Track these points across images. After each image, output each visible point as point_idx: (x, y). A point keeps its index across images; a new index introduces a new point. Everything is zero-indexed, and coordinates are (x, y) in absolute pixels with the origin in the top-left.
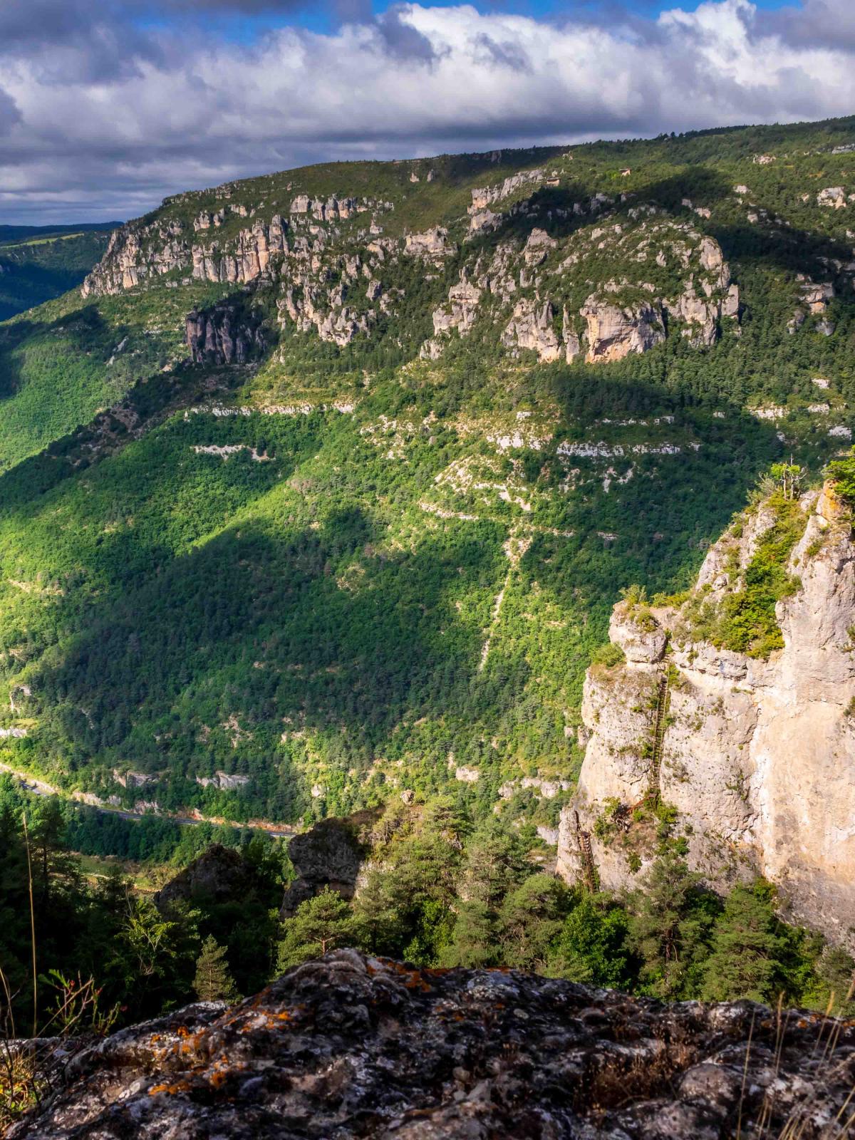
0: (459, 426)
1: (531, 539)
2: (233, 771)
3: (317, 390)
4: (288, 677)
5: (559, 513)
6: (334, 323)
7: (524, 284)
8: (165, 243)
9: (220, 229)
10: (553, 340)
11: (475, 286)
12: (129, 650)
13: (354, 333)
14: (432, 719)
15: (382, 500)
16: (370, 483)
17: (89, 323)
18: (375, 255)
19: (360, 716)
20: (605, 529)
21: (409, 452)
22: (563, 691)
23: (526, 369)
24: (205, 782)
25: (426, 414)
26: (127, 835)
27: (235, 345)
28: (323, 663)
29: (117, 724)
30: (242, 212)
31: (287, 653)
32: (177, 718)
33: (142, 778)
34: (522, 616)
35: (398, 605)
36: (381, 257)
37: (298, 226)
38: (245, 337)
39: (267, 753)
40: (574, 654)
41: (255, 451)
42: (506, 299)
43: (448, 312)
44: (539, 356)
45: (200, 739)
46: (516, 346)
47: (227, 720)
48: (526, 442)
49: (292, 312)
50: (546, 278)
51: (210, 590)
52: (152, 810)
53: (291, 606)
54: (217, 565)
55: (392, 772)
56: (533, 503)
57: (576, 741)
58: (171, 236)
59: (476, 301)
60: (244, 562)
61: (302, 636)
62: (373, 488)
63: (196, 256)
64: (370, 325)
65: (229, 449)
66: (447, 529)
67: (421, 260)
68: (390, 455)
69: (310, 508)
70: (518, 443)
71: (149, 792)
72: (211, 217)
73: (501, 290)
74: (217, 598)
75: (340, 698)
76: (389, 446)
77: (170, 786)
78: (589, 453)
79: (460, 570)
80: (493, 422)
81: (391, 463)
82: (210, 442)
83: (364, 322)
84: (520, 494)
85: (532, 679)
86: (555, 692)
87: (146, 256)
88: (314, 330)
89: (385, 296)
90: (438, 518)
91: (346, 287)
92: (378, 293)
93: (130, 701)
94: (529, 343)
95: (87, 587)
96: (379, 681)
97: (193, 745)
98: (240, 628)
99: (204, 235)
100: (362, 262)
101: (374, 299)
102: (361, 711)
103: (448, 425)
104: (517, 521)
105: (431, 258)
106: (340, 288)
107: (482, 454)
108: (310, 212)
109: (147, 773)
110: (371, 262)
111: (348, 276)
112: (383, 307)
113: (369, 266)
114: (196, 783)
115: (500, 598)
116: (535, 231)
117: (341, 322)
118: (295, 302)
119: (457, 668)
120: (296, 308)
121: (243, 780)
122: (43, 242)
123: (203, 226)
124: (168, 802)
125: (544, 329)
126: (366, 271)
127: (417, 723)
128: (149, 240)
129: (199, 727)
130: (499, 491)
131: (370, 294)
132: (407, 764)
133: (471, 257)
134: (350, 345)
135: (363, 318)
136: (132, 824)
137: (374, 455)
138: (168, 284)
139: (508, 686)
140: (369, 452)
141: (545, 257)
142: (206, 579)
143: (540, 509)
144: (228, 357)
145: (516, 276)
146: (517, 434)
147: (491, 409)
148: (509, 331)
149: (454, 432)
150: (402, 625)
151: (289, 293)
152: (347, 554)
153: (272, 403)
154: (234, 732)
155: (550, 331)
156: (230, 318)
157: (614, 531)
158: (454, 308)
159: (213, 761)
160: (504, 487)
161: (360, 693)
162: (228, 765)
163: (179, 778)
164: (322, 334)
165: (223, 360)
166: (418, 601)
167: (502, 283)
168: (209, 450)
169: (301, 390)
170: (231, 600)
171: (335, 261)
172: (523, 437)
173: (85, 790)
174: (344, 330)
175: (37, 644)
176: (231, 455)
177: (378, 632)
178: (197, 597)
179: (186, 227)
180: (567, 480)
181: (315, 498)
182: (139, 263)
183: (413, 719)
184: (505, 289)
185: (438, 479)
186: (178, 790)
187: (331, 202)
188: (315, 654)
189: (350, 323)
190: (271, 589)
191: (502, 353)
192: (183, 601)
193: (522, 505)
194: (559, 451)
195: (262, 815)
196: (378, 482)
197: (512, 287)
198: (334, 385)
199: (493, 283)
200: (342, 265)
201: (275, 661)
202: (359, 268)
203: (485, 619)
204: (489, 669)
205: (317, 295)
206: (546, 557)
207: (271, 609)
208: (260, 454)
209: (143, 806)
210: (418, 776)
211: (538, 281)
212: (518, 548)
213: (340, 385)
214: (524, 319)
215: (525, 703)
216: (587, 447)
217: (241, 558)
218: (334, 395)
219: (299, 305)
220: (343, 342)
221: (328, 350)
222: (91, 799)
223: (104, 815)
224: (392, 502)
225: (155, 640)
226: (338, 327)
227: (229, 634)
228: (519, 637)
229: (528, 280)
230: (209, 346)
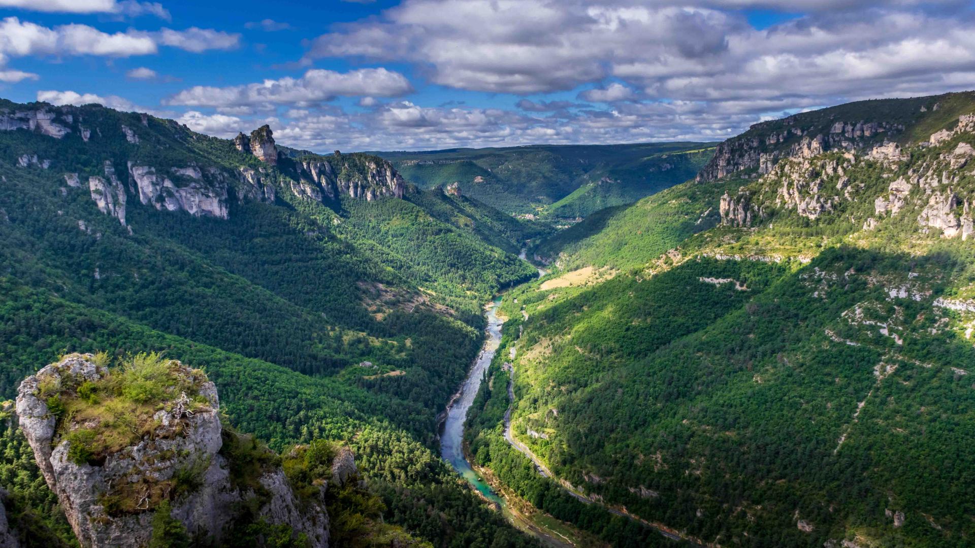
0: (870, 279)
1: (896, 366)
2: (649, 487)
3: (788, 247)
4: (700, 433)
5: (923, 349)
6: (808, 204)
7: (945, 181)
8: (746, 151)
9: (783, 143)
10: (954, 223)
11: (908, 182)
12: (616, 398)
13: (821, 211)
14: (789, 481)
15: (801, 324)
16: (795, 312)
17: (690, 199)
18: (849, 161)
19: (741, 468)
20: (958, 366)
21: (829, 294)
22: (893, 482)
23: (931, 243)
24: (632, 490)
25: (847, 269)
26: (579, 513)
27: (746, 216)
28: (726, 428)
29: (595, 442)
30: (799, 133)
31: (704, 416)
32: (628, 446)
33: (597, 479)
34: (875, 420)
35: (786, 398)
36: (853, 162)
37: (834, 141)
38: (753, 211)
39: (674, 480)
40: (908, 456)
41: (738, 283)
42: (929, 192)
43: (887, 199)
44: (942, 233)
45: (636, 462)
46: (927, 225)
47: (655, 453)
48: (909, 295)
49: (786, 196)
50: (963, 178)
51: (673, 368)
52: (599, 500)
53: (720, 386)
54: (682, 353)
55: (753, 512)
56: (905, 340)
57: (892, 521)
58: (751, 148)
59: (907, 193)
60: (699, 354)
61: (716, 408)
62: (796, 315)
63: (762, 160)
64: (834, 207)
65: (721, 281)
66: (834, 350)
67: (882, 164)
68: (816, 294)
69: (750, 324)
70: (903, 294)
71: (598, 489)
72: (778, 135)
73: (927, 186)
74: (675, 375)
75: (730, 453)
76: (816, 289)
77: (611, 488)
78: (959, 307)
79: (837, 380)
80: (895, 278)
81: (815, 300)
82: (710, 275)
83: (829, 204)
84: (897, 331)
85: (872, 468)
86: (887, 480)
87: (733, 159)
88: (795, 209)
89: (849, 188)
90: (832, 341)
91: (822, 181)
92: (845, 185)
93: (606, 430)
94: (937, 224)
95: (613, 356)
96: (758, 447)
97: (631, 465)
98: (684, 396)
99: (772, 147)
100: (837, 164)
101: (842, 189)
102: (742, 465)
103: (862, 277)
104: (890, 351)
105: (889, 163)
106: (818, 181)
107: (876, 300)
108: (843, 132)
109: (600, 476)
110: (845, 165)
111: (826, 173)
112: (847, 195)
113: (842, 167)
114: (627, 489)
115: (862, 405)
116: (961, 144)
117: (813, 204)
118: (788, 190)
119: (816, 449)
120: (789, 193)
121: (655, 494)
122: (696, 151)
123: (772, 142)
124: (609, 497)
125: (947, 214)
126: (840, 171)
127: (778, 482)
128: (737, 150)
129: (637, 454)
130: (881, 327)
131: (839, 186)
132: (763, 509)
133: (920, 162)
134: (818, 220)
135: (829, 201)
136: (584, 506)
137: (804, 294)
138: (742, 177)
139: (851, 469)
140: (800, 291)
141: (966, 163)
142: (673, 361)
143: (909, 344)
144: (741, 223)
145: (940, 176)
146: (904, 288)
147: (896, 269)
148: (923, 214)
149: (865, 283)
150: (785, 412)
151: (786, 184)
152: (766, 359)
153: (756, 254)
154: (657, 462)
155: (951, 216)
156: (745, 199)
157: (966, 368)
158: (891, 197)
159: (638, 479)
160: (885, 325)
161: (744, 454)
162: (647, 483)
163: (618, 484)
164: (800, 211)
165: (738, 225)
166: (800, 397)
167: (929, 181)
168: (708, 280)
169: (778, 246)
170: (683, 376)
171: (819, 164)
172: (908, 290)
173: (566, 479)
174: (814, 209)
175: (576, 386)
176: (722, 284)
177: (767, 413)
178: (664, 371)
179: (762, 142)
180: (936, 325)
181: (757, 318)
182: (728, 164)
183: (776, 479)
184: (930, 185)
185: (843, 314)
186: (616, 492)
187: (858, 126)
188: (720, 421)
189: (819, 205)
190: (711, 373)
191: (916, 230)
192: (655, 373)
193: (896, 340)
194: (935, 303)
195: (661, 520)
196: (801, 313)
197: (935, 183)
198: (801, 245)
199: (922, 181)
200: (823, 167)
201: (695, 421)
202: (835, 170)
203: (846, 418)
204: (840, 454)
205: (802, 186)
206: (905, 380)
207: (708, 386)
208: (741, 285)
209: (595, 497)
210: (769, 519)
211: (956, 179)
212: (885, 371)
213: (805, 245)
214: (936, 206)
215: (862, 484)
216: (958, 302)
217: (699, 351)
218: (800, 251)
219: (791, 191)
220: (812, 217)
221: (801, 221)
222: (568, 485)
223: (570, 497)
224: (807, 326)
225: (632, 395)
226: (811, 207)
227: (678, 397)
228: (869, 435)
229: (949, 178)
230: (731, 216)
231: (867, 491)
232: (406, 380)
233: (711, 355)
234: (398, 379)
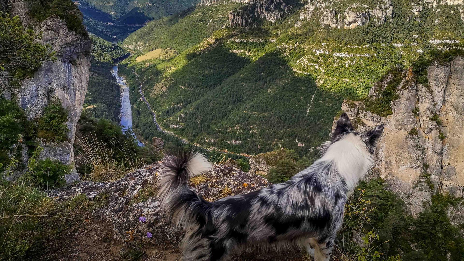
1: (324, 80)
2: (237, 140)
3: (265, 35)
4: (253, 115)
5: (332, 73)
6: (271, 15)
7: (327, 5)
10: (335, 22)
11: (313, 5)
12: (210, 106)
13: (277, 18)
14: (292, 129)
16: (279, 62)
19: (272, 127)
20: (345, 78)
21: (290, 54)
23: (326, 30)
24: (229, 142)
25: (296, 43)
27: (243, 21)
28: (263, 112)
29: (206, 126)
31: (253, 109)
32: (222, 125)
33: (212, 140)
34: (319, 102)
35: (284, 97)
38: (246, 19)
39: (246, 136)
41: (247, 52)
42: (322, 9)
43: (305, 13)
44: (330, 26)
45: (228, 131)
46: (324, 23)
47: (236, 126)
48: (324, 52)
49: (259, 12)
50: (334, 3)
51: (233, 91)
52: (215, 149)
53: (255, 96)
54: (235, 84)
56: (325, 70)
59: (313, 10)
60: (242, 83)
61: (257, 104)
62: (279, 64)
64: (281, 16)
65: (239, 51)
66: (300, 76)
68: (285, 54)
69: (261, 69)
70: (322, 52)
71: (214, 144)
73: (321, 6)
74: (235, 93)
75: (267, 122)
76: (285, 52)
77: (220, 143)
78: (343, 55)
79: (303, 88)
80: (315, 46)
81: (285, 57)
83: (280, 15)
84: (321, 67)
85: (321, 119)
88: (265, 17)
89: (286, 8)
90: (297, 73)
91: (275, 5)
92: (285, 7)
93: (210, 120)
94: (327, 23)
95: (199, 88)
96: (278, 118)
97: (226, 132)
98: (240, 102)
102: (273, 125)
103: (302, 46)
104: (320, 75)
107: (311, 55)
109: (214, 139)
112: (285, 11)
114: (227, 143)
115: (313, 96)
117: (273, 15)
118: (260, 9)
119: (300, 115)
120: (260, 10)
121: (240, 142)
124: (219, 147)
125: (332, 18)
127: (288, 130)
129: (228, 128)
130: (315, 66)
131: (282, 7)
132: (284, 140)
134: (275, 22)
135: (280, 14)
136: (209, 152)
137: (280, 54)
139: (314, 121)
142: (232, 87)
143: (327, 72)
146: (322, 49)
147: (315, 42)
148: (322, 19)
149: (304, 48)
150: (285, 103)
151: (259, 6)
152: (271, 82)
154: (238, 129)
155: (334, 19)
156: (241, 13)
157: (348, 78)
158: (306, 12)
159: (231, 137)
160: (317, 65)
161: (272, 121)
162: (236, 138)
163: (222, 141)
164: (267, 19)
165: (239, 25)
166: (290, 96)
167: (321, 4)
168: (234, 51)
169: (261, 35)
170: (238, 94)
172: (323, 50)
173: (197, 143)
174: (274, 18)
175: (185, 103)
176: (240, 53)
177: (278, 104)
178: (229, 92)
180: (335, 63)
181: (263, 66)
183: (287, 128)
184: (322, 6)
185: (298, 62)
186: (222, 144)
188: (261, 110)
189: (276, 16)
190: (249, 91)
191: (319, 25)
192: (225, 93)
193: (322, 70)
194: (334, 55)
195: (244, 152)
197: (324, 5)
198: (270, 34)
199: (318, 4)
201: (249, 111)
203: (308, 102)
204: (309, 116)
205: (267, 7)
206: (328, 85)
207: (249, 96)
208: (248, 53)
209: (212, 148)
211: (332, 4)
212: (320, 82)
213: (272, 34)
214: (327, 15)
215: (319, 126)
216: (342, 54)
217: (242, 82)
218: (270, 37)
220: (273, 21)
221: (269, 23)
222: (199, 145)
224: (284, 68)
225: (217, 104)
226: (272, 17)
227: (237, 103)
228: (318, 108)
229: (329, 3)
230: (235, 21)
231: (321, 128)
232: (98, 110)
233: (248, 83)
234: (94, 109)
